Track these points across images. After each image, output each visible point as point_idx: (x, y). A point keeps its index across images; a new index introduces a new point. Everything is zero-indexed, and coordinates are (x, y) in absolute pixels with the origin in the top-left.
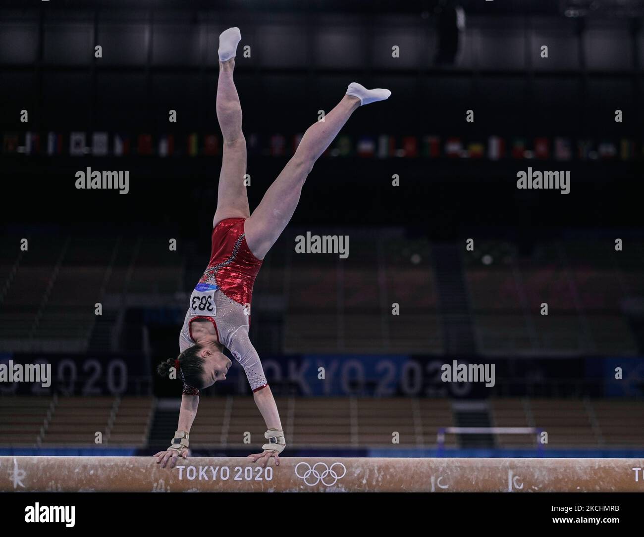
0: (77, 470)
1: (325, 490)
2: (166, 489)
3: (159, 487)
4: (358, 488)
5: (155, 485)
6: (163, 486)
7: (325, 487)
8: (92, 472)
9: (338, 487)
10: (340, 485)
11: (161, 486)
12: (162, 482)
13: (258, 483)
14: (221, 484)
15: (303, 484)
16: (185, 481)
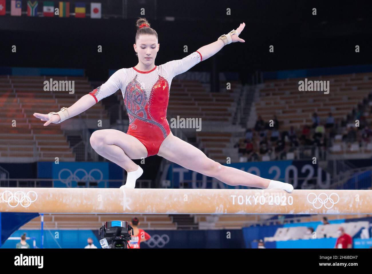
0: (165, 198)
1: (326, 212)
2: (224, 211)
3: (220, 209)
4: (347, 210)
5: (217, 208)
6: (223, 210)
7: (327, 209)
8: (175, 199)
9: (334, 209)
10: (336, 208)
11: (221, 209)
12: (221, 206)
13: (284, 207)
14: (260, 207)
15: (312, 207)
16: (237, 205)
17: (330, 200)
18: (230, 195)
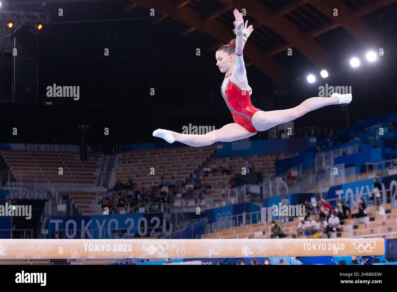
0: (32, 247)
1: (158, 256)
2: (78, 257)
3: (75, 255)
4: (174, 255)
5: (73, 254)
6: (77, 255)
7: (158, 255)
8: (40, 247)
9: (164, 254)
10: (165, 254)
11: (76, 255)
12: (76, 252)
13: (125, 252)
14: (106, 253)
15: (147, 253)
16: (88, 252)
17: (161, 247)
18: (83, 244)
